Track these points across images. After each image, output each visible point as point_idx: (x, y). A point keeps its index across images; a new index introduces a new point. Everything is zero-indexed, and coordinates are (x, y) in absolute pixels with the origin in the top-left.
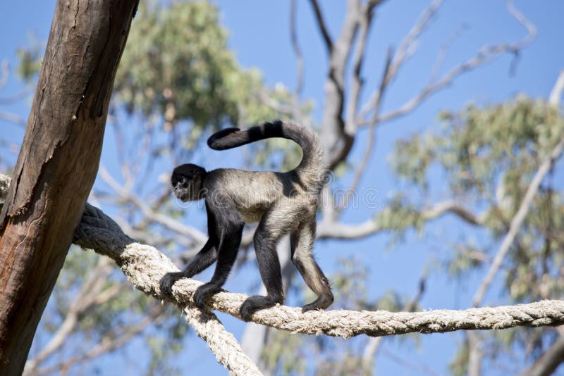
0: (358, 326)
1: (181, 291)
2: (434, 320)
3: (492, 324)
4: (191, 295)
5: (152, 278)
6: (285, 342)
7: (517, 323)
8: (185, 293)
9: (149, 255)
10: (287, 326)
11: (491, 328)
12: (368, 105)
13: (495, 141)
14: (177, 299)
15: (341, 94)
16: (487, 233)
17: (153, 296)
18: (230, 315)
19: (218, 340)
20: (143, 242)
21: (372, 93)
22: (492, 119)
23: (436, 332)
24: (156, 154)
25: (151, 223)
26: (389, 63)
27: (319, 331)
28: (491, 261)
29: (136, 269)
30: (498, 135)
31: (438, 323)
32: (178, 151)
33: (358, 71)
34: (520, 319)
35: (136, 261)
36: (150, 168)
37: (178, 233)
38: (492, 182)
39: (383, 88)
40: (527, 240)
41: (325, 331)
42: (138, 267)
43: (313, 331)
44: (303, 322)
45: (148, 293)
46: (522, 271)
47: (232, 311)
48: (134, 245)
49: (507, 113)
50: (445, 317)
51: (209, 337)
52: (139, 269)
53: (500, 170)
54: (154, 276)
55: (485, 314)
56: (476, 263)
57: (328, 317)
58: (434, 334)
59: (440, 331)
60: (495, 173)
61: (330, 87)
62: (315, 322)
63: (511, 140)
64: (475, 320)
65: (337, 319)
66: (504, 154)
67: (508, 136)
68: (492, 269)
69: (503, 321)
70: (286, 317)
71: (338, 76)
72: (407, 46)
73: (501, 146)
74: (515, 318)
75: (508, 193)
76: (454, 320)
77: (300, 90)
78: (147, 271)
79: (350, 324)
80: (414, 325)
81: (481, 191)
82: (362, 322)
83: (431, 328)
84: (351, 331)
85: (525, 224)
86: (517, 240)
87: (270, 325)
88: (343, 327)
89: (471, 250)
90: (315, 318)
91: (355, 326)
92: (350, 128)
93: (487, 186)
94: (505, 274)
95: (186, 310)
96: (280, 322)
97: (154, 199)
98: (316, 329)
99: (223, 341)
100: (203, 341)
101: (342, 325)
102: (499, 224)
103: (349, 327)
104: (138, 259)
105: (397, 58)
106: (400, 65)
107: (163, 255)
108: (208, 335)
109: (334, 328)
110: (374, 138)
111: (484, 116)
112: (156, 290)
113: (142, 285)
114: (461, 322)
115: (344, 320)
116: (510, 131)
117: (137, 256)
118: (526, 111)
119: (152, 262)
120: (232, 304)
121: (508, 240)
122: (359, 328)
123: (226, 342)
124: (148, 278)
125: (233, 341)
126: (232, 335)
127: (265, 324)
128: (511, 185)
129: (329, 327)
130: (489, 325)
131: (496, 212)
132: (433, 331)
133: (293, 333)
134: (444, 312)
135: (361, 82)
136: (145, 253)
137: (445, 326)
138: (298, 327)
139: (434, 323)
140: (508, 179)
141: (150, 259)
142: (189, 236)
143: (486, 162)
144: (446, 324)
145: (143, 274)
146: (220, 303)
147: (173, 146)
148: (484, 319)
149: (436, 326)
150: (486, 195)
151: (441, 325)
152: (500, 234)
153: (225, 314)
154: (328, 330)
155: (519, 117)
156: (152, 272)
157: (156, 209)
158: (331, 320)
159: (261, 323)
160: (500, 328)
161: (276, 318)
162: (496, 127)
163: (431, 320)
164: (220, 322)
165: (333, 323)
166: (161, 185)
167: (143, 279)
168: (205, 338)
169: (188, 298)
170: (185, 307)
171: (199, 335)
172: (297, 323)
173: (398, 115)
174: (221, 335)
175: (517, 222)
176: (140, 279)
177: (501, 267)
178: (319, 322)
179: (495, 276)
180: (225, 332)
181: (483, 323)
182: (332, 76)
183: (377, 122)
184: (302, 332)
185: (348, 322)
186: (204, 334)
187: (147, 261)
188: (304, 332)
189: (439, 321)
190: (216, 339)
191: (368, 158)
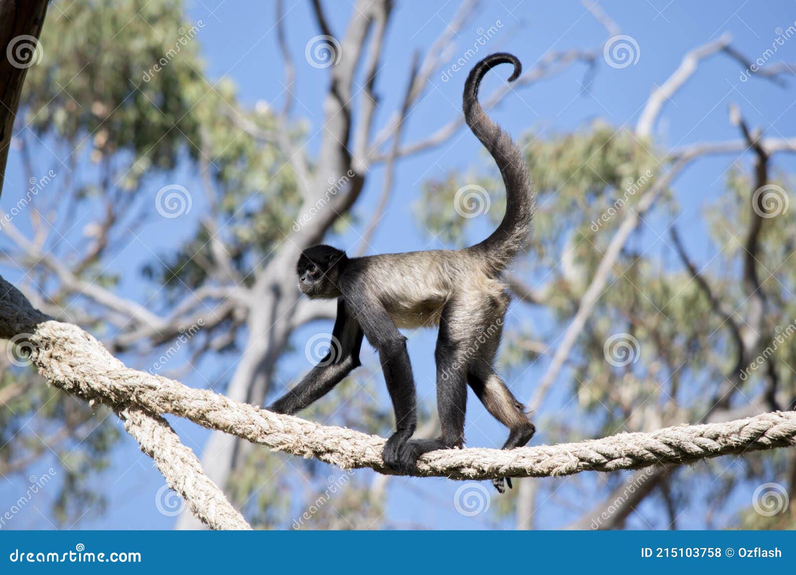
0: (363, 456)
1: (118, 386)
2: (469, 462)
3: (551, 469)
4: (133, 391)
5: (76, 369)
6: (261, 467)
7: (584, 466)
8: (124, 389)
9: (71, 337)
10: (267, 439)
11: (548, 474)
12: (384, 132)
13: (562, 185)
14: (113, 398)
15: (347, 115)
16: (548, 315)
17: (77, 395)
18: (188, 419)
19: (170, 456)
20: (60, 320)
21: (390, 115)
22: (559, 155)
23: (471, 479)
24: (81, 195)
25: (70, 293)
26: (414, 74)
27: (309, 453)
28: (552, 354)
29: (51, 357)
30: (567, 176)
31: (474, 468)
32: (112, 192)
33: (371, 84)
34: (589, 461)
35: (51, 345)
36: (71, 214)
37: (111, 309)
38: (556, 241)
39: (406, 109)
40: (602, 325)
41: (317, 454)
42: (55, 354)
43: (301, 451)
44: (289, 437)
45: (71, 391)
46: (595, 368)
47: (191, 414)
48: (49, 323)
49: (579, 146)
50: (483, 460)
51: (157, 453)
52: (56, 358)
53: (569, 227)
54: (78, 367)
55: (540, 455)
56: (532, 357)
57: (325, 435)
58: (467, 481)
59: (476, 478)
60: (561, 231)
61: (331, 105)
62: (305, 440)
63: (585, 184)
64: (526, 464)
65: (336, 440)
66: (574, 204)
67: (580, 178)
68: (554, 366)
69: (565, 465)
70: (266, 426)
71: (344, 90)
72: (440, 51)
73: (570, 193)
74: (582, 460)
75: (579, 260)
76: (497, 464)
77: (289, 108)
78: (68, 359)
79: (353, 452)
80: (439, 468)
81: (541, 256)
82: (369, 451)
83: (463, 474)
84: (352, 461)
85: (602, 302)
86: (589, 325)
87: (243, 436)
88: (342, 454)
89: (525, 337)
90: (306, 433)
91: (359, 455)
92: (359, 164)
93: (549, 249)
94: (571, 373)
95: (125, 413)
96: (257, 432)
97: (76, 260)
98: (306, 449)
99: (178, 459)
100: (149, 458)
101: (342, 451)
102: (564, 303)
103: (351, 454)
104: (54, 343)
105: (426, 67)
106: (431, 76)
107: (91, 337)
108: (155, 449)
109: (330, 451)
110: (392, 180)
111: (549, 149)
112: (81, 385)
113: (61, 380)
114: (506, 467)
115: (345, 444)
116: (583, 171)
117: (53, 338)
118: (606, 144)
119: (75, 347)
120: (192, 405)
121: (576, 325)
122: (363, 460)
123: (182, 460)
124: (70, 369)
125: (192, 459)
126: (190, 450)
127: (236, 434)
128: (583, 248)
129: (323, 450)
130: (546, 471)
131: (562, 286)
132: (466, 477)
133: (273, 450)
134: (483, 451)
135: (376, 100)
136: (64, 334)
137: (483, 471)
138: (282, 443)
139: (469, 466)
140: (579, 239)
141: (72, 343)
142: (127, 314)
143: (550, 214)
144: (486, 469)
145: (62, 364)
146: (174, 403)
147: (105, 184)
148: (539, 462)
149: (472, 472)
150: (547, 261)
151: (478, 470)
152: (566, 316)
153: (182, 419)
154: (321, 453)
155: (597, 152)
156: (74, 361)
157: (79, 273)
158: (328, 441)
159: (230, 432)
160: (561, 474)
161: (253, 426)
162: (563, 165)
163: (465, 462)
164: (173, 431)
165: (329, 445)
166: (87, 240)
167: (62, 371)
168: (152, 454)
169: (129, 397)
170: (123, 410)
171: (143, 450)
172: (280, 437)
173: (427, 148)
174: (174, 449)
175: (589, 299)
176: (57, 371)
177: (567, 362)
178: (311, 440)
179: (558, 376)
180: (179, 445)
181: (538, 468)
182: (334, 90)
183: (397, 156)
184: (285, 450)
185: (351, 448)
186: (150, 448)
187: (67, 346)
188: (288, 451)
189: (475, 464)
190: (167, 455)
191: (384, 205)
